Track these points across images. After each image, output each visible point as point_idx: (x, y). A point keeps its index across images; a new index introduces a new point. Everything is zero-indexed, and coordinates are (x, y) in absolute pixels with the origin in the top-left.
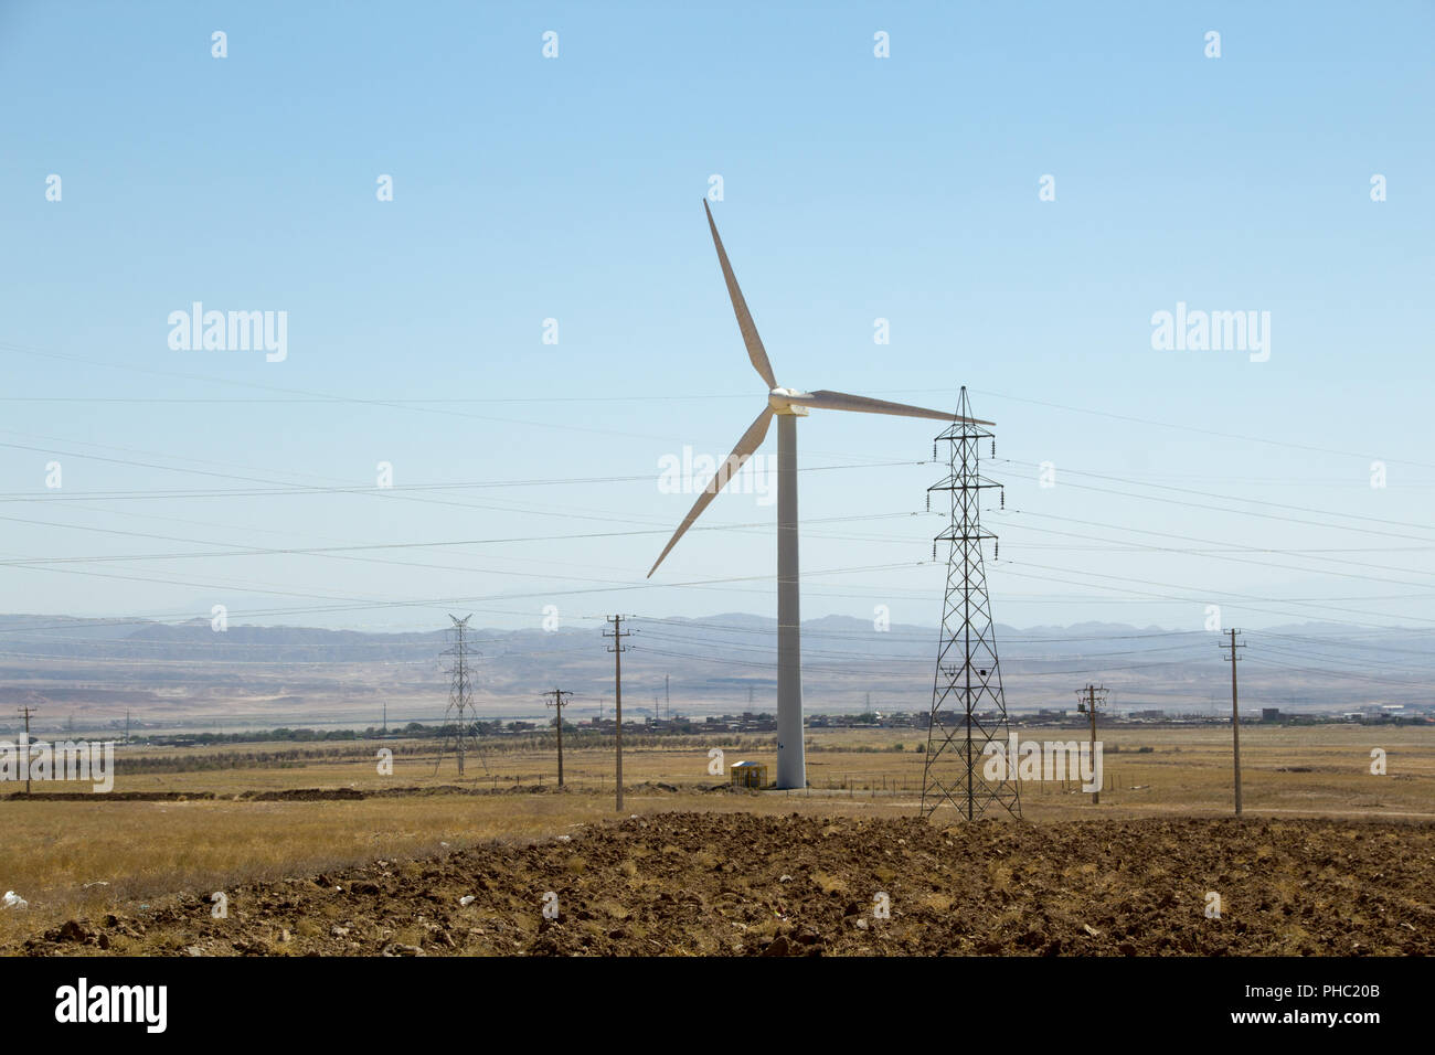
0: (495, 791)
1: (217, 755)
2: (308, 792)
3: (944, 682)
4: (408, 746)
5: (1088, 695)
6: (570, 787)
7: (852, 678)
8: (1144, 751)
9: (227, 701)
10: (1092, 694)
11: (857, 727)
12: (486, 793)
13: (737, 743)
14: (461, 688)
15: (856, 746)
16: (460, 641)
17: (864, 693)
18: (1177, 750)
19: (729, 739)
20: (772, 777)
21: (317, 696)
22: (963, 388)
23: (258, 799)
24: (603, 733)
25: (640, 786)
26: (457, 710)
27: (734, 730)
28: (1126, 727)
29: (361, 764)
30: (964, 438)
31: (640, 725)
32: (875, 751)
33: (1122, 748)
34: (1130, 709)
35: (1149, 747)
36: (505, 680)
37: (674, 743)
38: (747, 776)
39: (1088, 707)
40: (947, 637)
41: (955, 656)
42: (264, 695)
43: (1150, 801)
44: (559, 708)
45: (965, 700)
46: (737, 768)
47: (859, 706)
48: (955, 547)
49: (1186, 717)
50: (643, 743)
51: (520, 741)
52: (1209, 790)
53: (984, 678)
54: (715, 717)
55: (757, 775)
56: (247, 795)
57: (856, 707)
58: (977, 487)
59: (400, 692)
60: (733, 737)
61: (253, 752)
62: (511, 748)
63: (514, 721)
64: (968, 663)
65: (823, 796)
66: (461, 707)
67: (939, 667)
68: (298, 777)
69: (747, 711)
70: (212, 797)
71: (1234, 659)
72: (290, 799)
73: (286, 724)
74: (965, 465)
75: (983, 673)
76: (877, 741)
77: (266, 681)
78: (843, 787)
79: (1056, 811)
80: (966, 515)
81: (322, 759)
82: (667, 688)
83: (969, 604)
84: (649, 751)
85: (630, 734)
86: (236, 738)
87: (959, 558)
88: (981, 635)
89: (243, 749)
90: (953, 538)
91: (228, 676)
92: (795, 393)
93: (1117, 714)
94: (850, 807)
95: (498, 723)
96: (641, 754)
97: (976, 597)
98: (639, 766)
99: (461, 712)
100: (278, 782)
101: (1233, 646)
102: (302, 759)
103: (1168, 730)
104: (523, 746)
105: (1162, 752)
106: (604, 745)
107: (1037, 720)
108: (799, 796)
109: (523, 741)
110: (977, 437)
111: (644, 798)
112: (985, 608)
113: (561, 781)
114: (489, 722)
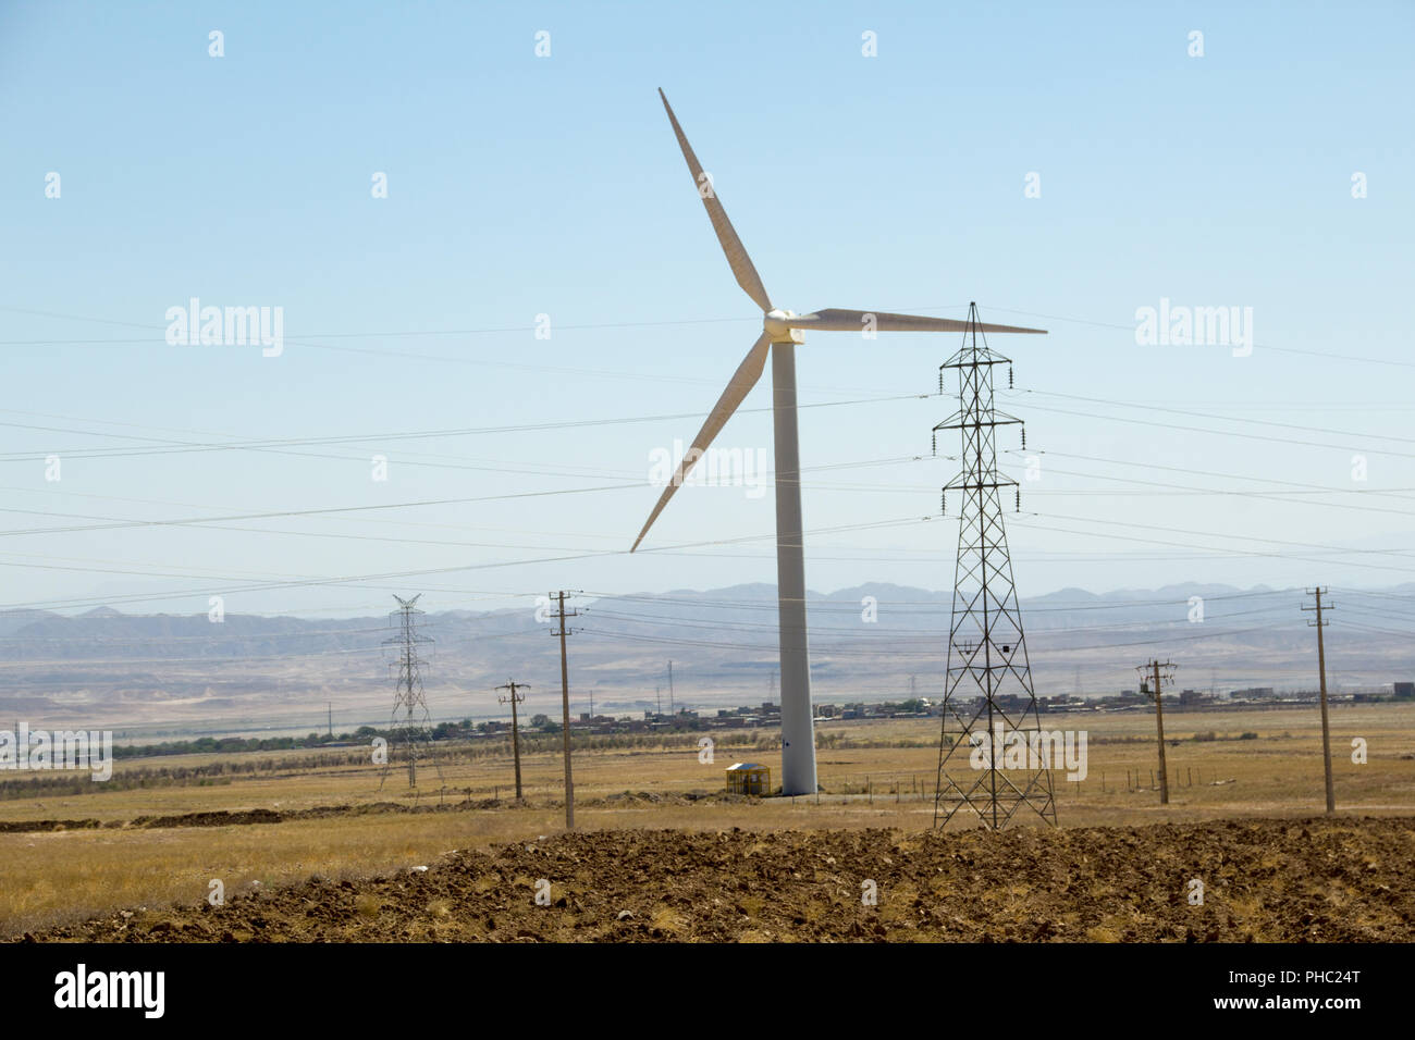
0: (441, 808)
1: (124, 772)
2: (214, 815)
3: (957, 660)
4: (356, 755)
5: (1151, 672)
6: (529, 801)
7: (894, 659)
8: (1248, 737)
9: (143, 705)
10: (1156, 671)
11: (900, 717)
12: (430, 810)
13: (754, 740)
14: (410, 683)
15: (897, 741)
16: (408, 626)
17: (910, 676)
18: (1287, 736)
19: (745, 737)
20: (776, 781)
21: (250, 697)
22: (973, 304)
23: (152, 826)
24: (593, 733)
25: (618, 797)
26: (406, 709)
27: (750, 725)
28: (1227, 708)
29: (299, 778)
30: (975, 365)
31: (639, 722)
32: (919, 746)
33: (1218, 735)
34: (1234, 688)
35: (1253, 732)
36: (477, 672)
37: (678, 742)
38: (746, 781)
39: (1152, 688)
40: (961, 607)
41: (971, 628)
42: (184, 698)
43: (1231, 799)
44: (514, 704)
45: (984, 682)
46: (734, 771)
47: (904, 691)
48: (967, 498)
49: (1301, 695)
50: (640, 743)
51: (492, 745)
52: (1306, 784)
53: (1007, 656)
54: (729, 710)
55: (758, 778)
56: (139, 822)
57: (898, 693)
58: (993, 424)
59: (349, 689)
60: (749, 733)
61: (168, 767)
62: (480, 753)
63: (486, 721)
64: (987, 638)
65: (837, 803)
66: (410, 706)
67: (952, 644)
68: (212, 797)
69: (766, 702)
70: (96, 824)
71: (1320, 625)
72: (192, 825)
73: (211, 733)
74: (976, 397)
75: (1006, 649)
76: (922, 733)
77: (187, 680)
78: (864, 792)
79: (1111, 814)
80: (979, 458)
81: (252, 774)
82: (670, 676)
83: (986, 565)
84: (648, 753)
85: (625, 733)
86: (149, 752)
87: (972, 510)
88: (1001, 602)
89: (155, 764)
90: (965, 487)
91: (139, 676)
92: (793, 316)
93: (1215, 694)
94: (865, 815)
95: (467, 724)
96: (638, 757)
97: (995, 558)
98: (629, 772)
99: (410, 712)
100: (187, 804)
101: (1319, 608)
102: (228, 774)
103: (1277, 711)
104: (497, 750)
105: (1269, 739)
106: (594, 747)
107: (1118, 703)
108: (808, 803)
109: (496, 745)
110: (991, 363)
111: (620, 811)
112: (1005, 571)
113: (519, 794)
114: (456, 722)
